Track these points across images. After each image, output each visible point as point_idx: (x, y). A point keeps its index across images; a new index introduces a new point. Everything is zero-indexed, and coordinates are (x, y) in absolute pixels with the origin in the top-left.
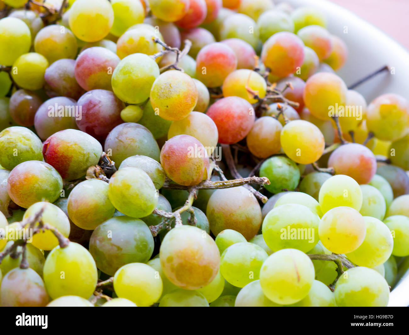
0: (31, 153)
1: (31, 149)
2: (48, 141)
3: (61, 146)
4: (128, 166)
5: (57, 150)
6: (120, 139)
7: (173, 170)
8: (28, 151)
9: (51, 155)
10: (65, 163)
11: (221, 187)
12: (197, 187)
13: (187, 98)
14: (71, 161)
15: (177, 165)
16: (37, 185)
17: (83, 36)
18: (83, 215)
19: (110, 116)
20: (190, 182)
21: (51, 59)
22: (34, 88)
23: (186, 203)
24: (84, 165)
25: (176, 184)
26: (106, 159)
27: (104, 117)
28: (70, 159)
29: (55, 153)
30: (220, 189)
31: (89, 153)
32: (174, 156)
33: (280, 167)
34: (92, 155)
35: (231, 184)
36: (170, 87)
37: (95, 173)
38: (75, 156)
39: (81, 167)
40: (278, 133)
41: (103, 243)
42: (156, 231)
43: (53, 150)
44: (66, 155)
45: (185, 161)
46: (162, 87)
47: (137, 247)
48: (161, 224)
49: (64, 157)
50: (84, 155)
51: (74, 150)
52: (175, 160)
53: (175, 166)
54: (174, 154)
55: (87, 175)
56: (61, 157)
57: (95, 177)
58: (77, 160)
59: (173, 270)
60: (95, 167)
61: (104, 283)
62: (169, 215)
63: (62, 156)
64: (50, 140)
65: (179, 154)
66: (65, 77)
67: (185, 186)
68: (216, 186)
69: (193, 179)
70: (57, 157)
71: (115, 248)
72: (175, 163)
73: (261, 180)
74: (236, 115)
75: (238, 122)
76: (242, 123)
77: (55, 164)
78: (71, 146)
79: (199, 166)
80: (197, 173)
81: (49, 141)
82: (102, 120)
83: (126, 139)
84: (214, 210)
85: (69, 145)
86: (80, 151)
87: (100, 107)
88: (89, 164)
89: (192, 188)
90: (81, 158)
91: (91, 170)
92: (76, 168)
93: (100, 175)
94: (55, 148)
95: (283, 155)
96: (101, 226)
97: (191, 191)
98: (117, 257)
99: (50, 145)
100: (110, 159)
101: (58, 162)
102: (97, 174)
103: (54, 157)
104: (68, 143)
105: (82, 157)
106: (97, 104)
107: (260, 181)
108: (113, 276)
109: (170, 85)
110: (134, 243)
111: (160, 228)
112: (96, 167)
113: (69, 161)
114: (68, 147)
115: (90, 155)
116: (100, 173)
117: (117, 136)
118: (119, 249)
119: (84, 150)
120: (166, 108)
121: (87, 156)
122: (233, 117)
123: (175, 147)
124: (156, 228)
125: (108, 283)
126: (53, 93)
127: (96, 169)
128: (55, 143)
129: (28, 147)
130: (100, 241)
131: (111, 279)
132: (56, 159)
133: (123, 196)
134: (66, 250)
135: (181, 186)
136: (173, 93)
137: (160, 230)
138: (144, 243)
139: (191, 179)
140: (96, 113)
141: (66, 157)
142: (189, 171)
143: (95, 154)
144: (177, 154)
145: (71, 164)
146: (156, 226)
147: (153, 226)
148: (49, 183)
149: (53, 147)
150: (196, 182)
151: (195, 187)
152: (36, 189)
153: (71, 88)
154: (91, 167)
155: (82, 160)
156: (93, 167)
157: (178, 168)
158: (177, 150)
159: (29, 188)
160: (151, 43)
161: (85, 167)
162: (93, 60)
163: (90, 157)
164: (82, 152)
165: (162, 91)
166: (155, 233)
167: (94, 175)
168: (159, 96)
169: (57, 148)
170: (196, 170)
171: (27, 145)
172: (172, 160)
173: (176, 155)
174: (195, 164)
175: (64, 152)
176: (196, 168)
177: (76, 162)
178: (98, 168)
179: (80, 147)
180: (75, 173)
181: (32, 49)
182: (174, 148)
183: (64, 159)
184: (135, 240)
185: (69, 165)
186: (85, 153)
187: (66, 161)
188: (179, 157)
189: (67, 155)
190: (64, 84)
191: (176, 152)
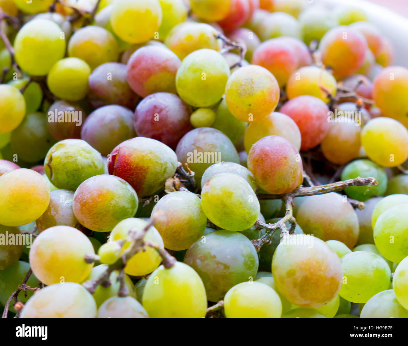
0: (94, 168)
1: (94, 163)
2: (116, 151)
3: (134, 156)
4: (216, 174)
5: (129, 161)
6: (197, 145)
7: (268, 175)
8: (90, 166)
9: (123, 167)
10: (140, 176)
11: (320, 193)
12: (293, 195)
13: (271, 94)
14: (147, 173)
15: (273, 169)
16: (113, 202)
17: (130, 35)
18: (175, 232)
19: (179, 121)
20: (285, 190)
21: (93, 65)
22: (77, 98)
23: (287, 212)
24: (162, 177)
25: (266, 193)
26: (182, 170)
27: (173, 123)
28: (146, 170)
29: (128, 164)
30: (319, 194)
31: (166, 163)
32: (268, 159)
33: (367, 171)
34: (169, 165)
35: (332, 188)
36: (251, 83)
37: (174, 185)
38: (152, 167)
39: (158, 179)
40: (359, 135)
41: (206, 262)
42: (259, 246)
43: (125, 161)
44: (141, 166)
45: (282, 164)
46: (243, 83)
47: (245, 264)
48: (264, 237)
49: (139, 169)
50: (162, 165)
51: (150, 160)
52: (270, 164)
53: (270, 171)
54: (269, 157)
55: (166, 187)
56: (136, 169)
57: (175, 190)
58: (154, 171)
59: (295, 285)
60: (172, 179)
61: (212, 308)
62: (272, 226)
63: (136, 167)
64: (119, 150)
65: (275, 157)
66: (115, 82)
67: (276, 195)
68: (314, 191)
69: (289, 185)
70: (130, 169)
71: (222, 267)
72: (270, 166)
73: (366, 180)
74: (314, 115)
75: (317, 123)
76: (320, 125)
77: (128, 177)
78: (146, 155)
79: (296, 169)
80: (293, 177)
81: (118, 152)
82: (171, 126)
83: (205, 145)
84: (309, 221)
85: (143, 154)
86: (156, 160)
87: (167, 112)
88: (166, 176)
89: (287, 197)
90: (158, 169)
91: (169, 183)
92: (152, 181)
93: (179, 187)
94: (127, 159)
95: (366, 158)
96: (198, 243)
97: (287, 199)
98: (224, 277)
99: (119, 155)
100: (190, 169)
101: (132, 174)
102: (177, 187)
103: (127, 169)
104: (143, 152)
105: (159, 167)
106: (164, 108)
107: (365, 182)
108: (222, 299)
109: (252, 80)
110: (242, 260)
111: (262, 241)
112: (174, 179)
113: (145, 173)
114: (143, 156)
115: (168, 165)
116: (180, 186)
117: (193, 142)
118: (226, 267)
119: (161, 159)
120: (248, 107)
121: (165, 166)
122: (311, 118)
123: (267, 148)
124: (258, 242)
125: (217, 308)
126: (100, 103)
127: (175, 180)
128: (127, 153)
129: (90, 161)
130: (202, 260)
131: (221, 303)
132: (129, 171)
133: (224, 205)
134: (173, 271)
135: (272, 195)
136: (256, 89)
137: (263, 244)
138: (252, 259)
139: (287, 185)
140: (163, 119)
141: (141, 168)
142: (286, 175)
143: (172, 164)
144: (272, 157)
145: (148, 176)
146: (258, 240)
147: (255, 241)
148: (127, 199)
149: (125, 158)
150: (291, 189)
151: (290, 195)
152: (113, 207)
153: (123, 94)
154: (168, 179)
155: (159, 171)
156: (170, 179)
157: (273, 173)
158: (272, 152)
159: (104, 206)
160: (213, 39)
161: (162, 179)
162: (152, 59)
163: (168, 167)
164: (159, 161)
165: (243, 88)
166: (258, 248)
167: (173, 188)
168: (239, 94)
169: (129, 159)
170: (293, 175)
171: (88, 159)
172: (266, 164)
173: (270, 158)
174: (291, 167)
175: (140, 162)
176: (293, 172)
177: (153, 173)
178: (177, 181)
179: (157, 156)
180: (151, 187)
181: (66, 55)
182: (268, 151)
183: (138, 170)
184: (243, 255)
185: (145, 178)
186: (162, 162)
187: (141, 173)
188: (275, 160)
189: (143, 166)
190: (114, 90)
191: (270, 155)
